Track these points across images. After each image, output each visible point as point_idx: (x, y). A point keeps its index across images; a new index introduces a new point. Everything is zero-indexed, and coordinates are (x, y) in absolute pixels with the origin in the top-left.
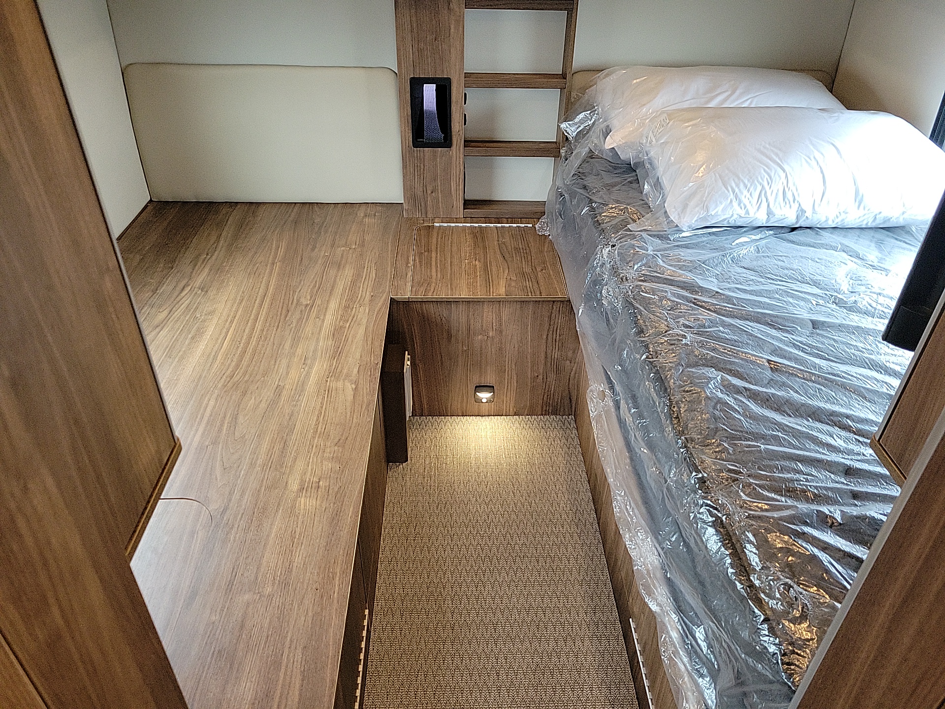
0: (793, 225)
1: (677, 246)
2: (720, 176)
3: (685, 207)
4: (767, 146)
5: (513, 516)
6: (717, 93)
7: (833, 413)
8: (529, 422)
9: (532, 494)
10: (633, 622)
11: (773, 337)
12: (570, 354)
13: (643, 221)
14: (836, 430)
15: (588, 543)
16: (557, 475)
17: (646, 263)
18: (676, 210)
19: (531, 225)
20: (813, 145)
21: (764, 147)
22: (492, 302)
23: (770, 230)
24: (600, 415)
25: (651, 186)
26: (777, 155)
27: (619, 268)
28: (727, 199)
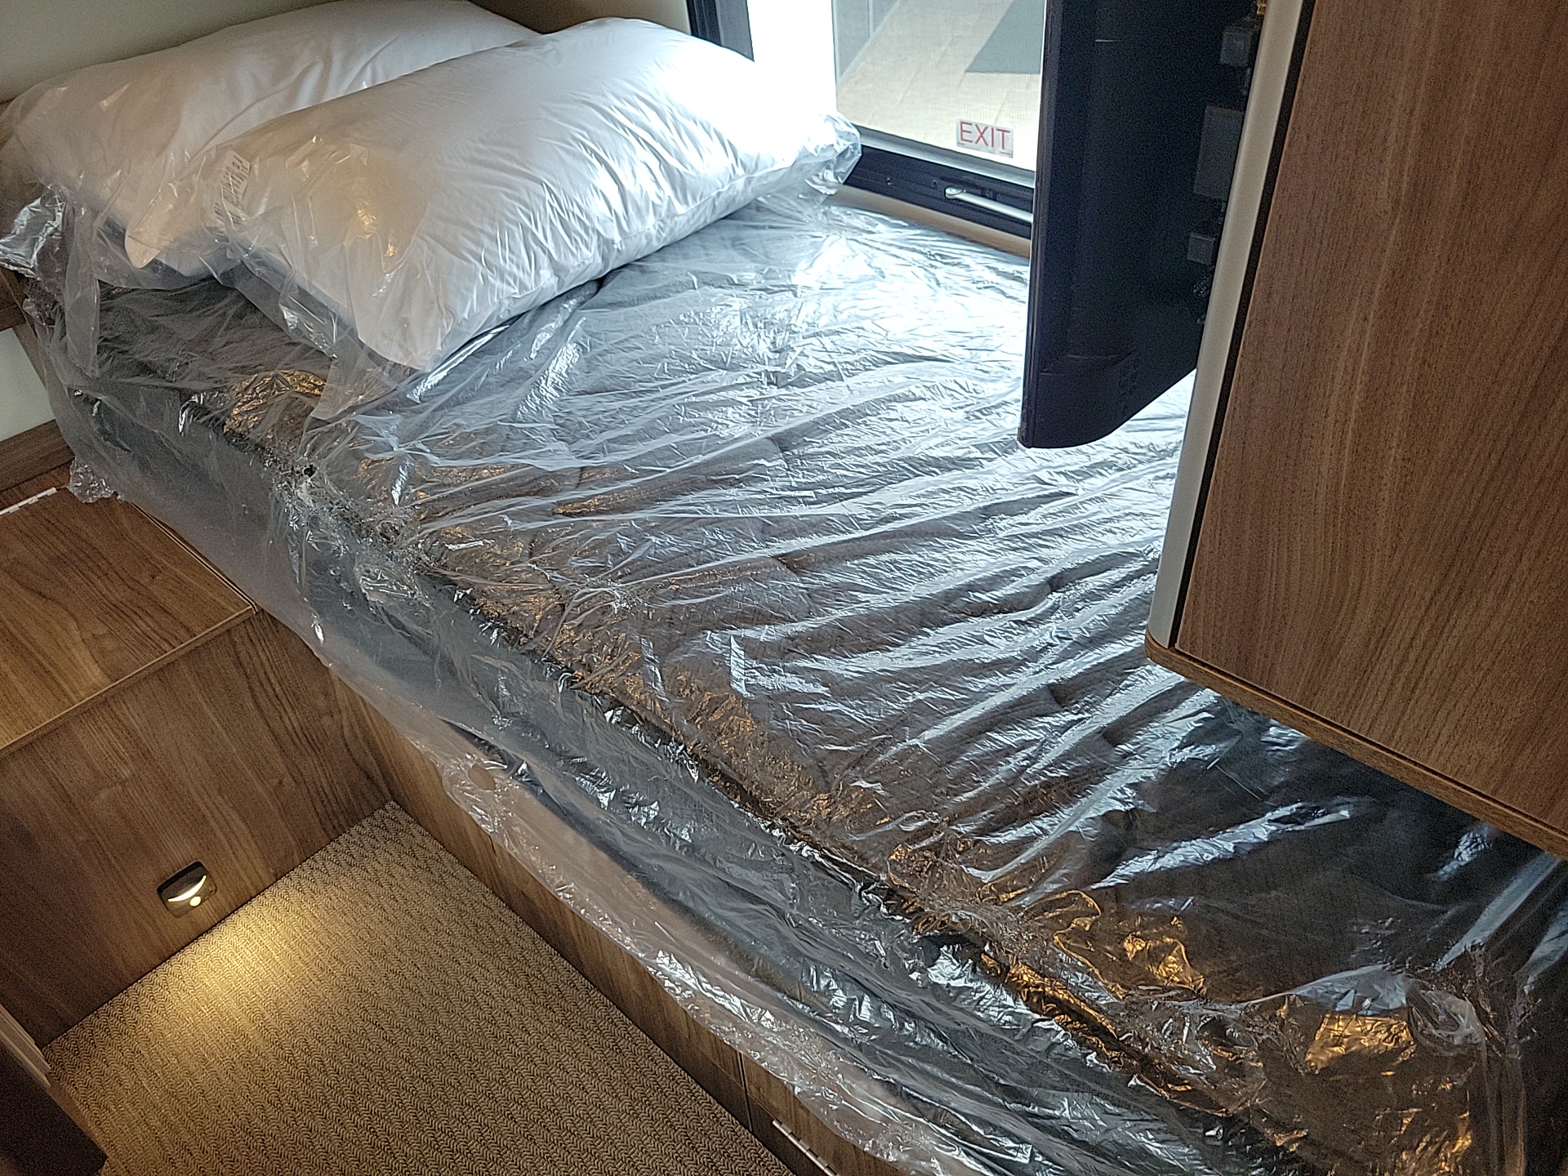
0: (601, 272)
1: (441, 408)
2: (436, 238)
3: (404, 325)
4: (481, 146)
5: (422, 1088)
6: (297, 73)
7: (949, 597)
8: (316, 874)
9: (427, 1014)
10: (781, 1123)
11: (743, 504)
12: (321, 703)
13: (331, 389)
14: (978, 625)
15: (590, 1024)
16: (443, 938)
17: (409, 477)
18: (392, 340)
19: (54, 490)
20: (555, 115)
21: (478, 150)
22: (87, 711)
23: (568, 299)
24: (507, 824)
25: (299, 310)
26: (511, 158)
27: (362, 515)
28: (476, 277)
